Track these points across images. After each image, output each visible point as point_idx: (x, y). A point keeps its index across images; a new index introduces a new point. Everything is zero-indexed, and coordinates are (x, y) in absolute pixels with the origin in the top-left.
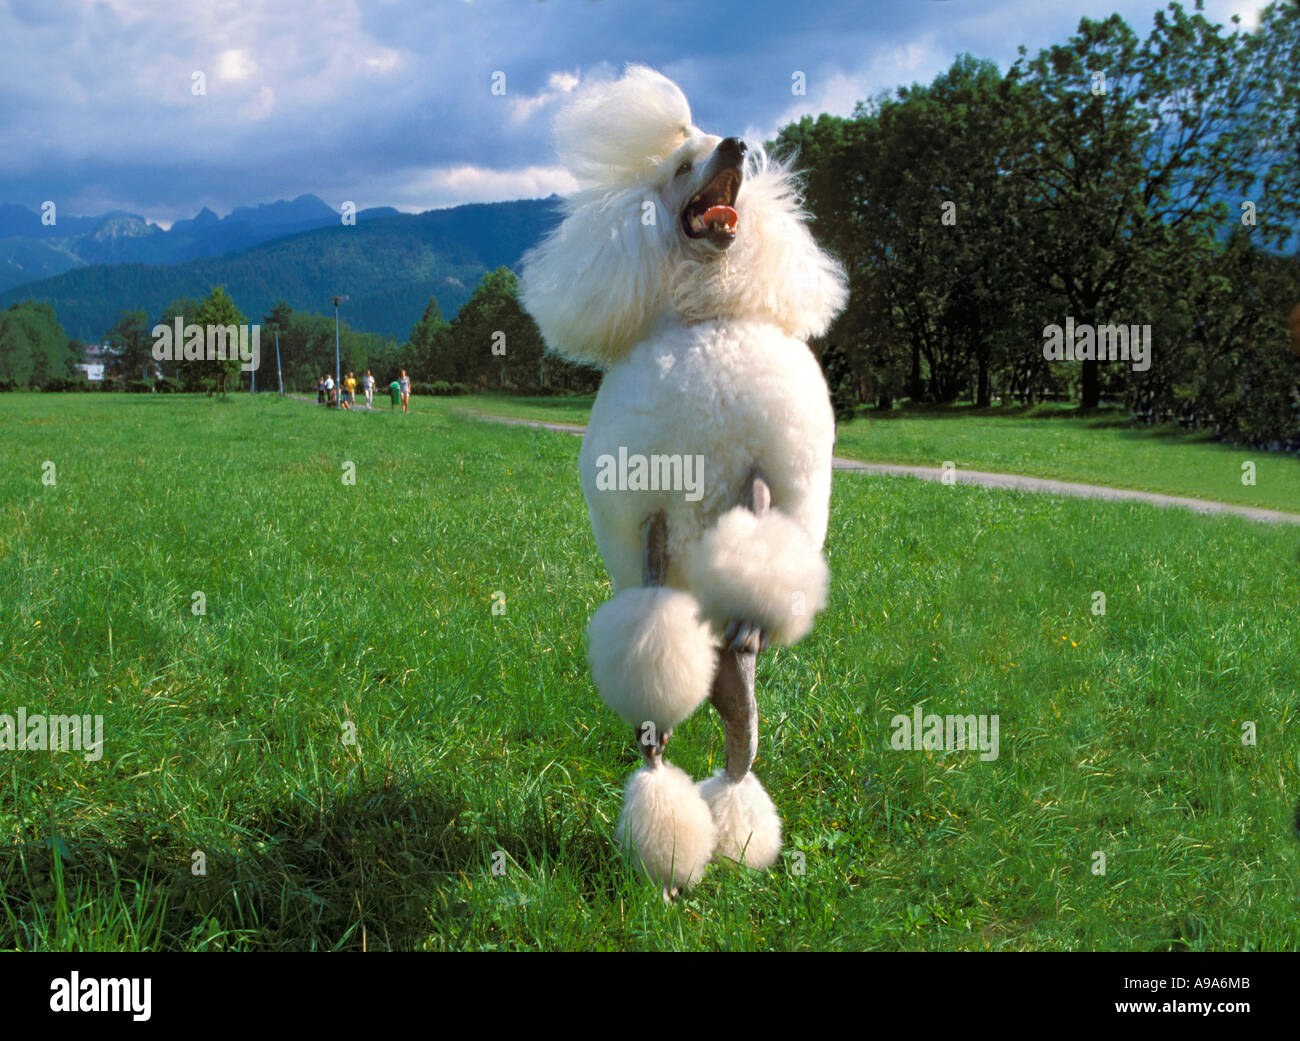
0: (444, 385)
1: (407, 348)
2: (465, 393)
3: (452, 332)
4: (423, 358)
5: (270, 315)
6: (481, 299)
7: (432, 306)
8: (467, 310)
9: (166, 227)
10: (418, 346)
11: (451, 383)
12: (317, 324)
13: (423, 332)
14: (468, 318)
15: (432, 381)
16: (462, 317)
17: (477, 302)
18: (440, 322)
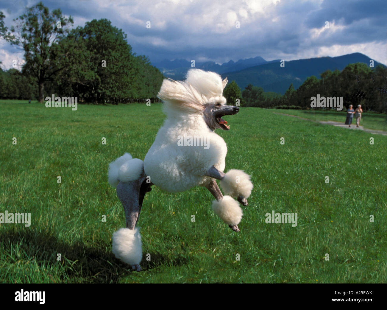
0: (294, 106)
1: (284, 96)
2: (300, 109)
3: (297, 92)
4: (288, 99)
5: (247, 87)
6: (306, 84)
7: (291, 85)
8: (302, 87)
9: (220, 64)
10: (287, 96)
11: (296, 106)
12: (259, 89)
13: (289, 93)
14: (302, 89)
15: (291, 105)
16: (300, 88)
17: (305, 85)
18: (294, 89)
